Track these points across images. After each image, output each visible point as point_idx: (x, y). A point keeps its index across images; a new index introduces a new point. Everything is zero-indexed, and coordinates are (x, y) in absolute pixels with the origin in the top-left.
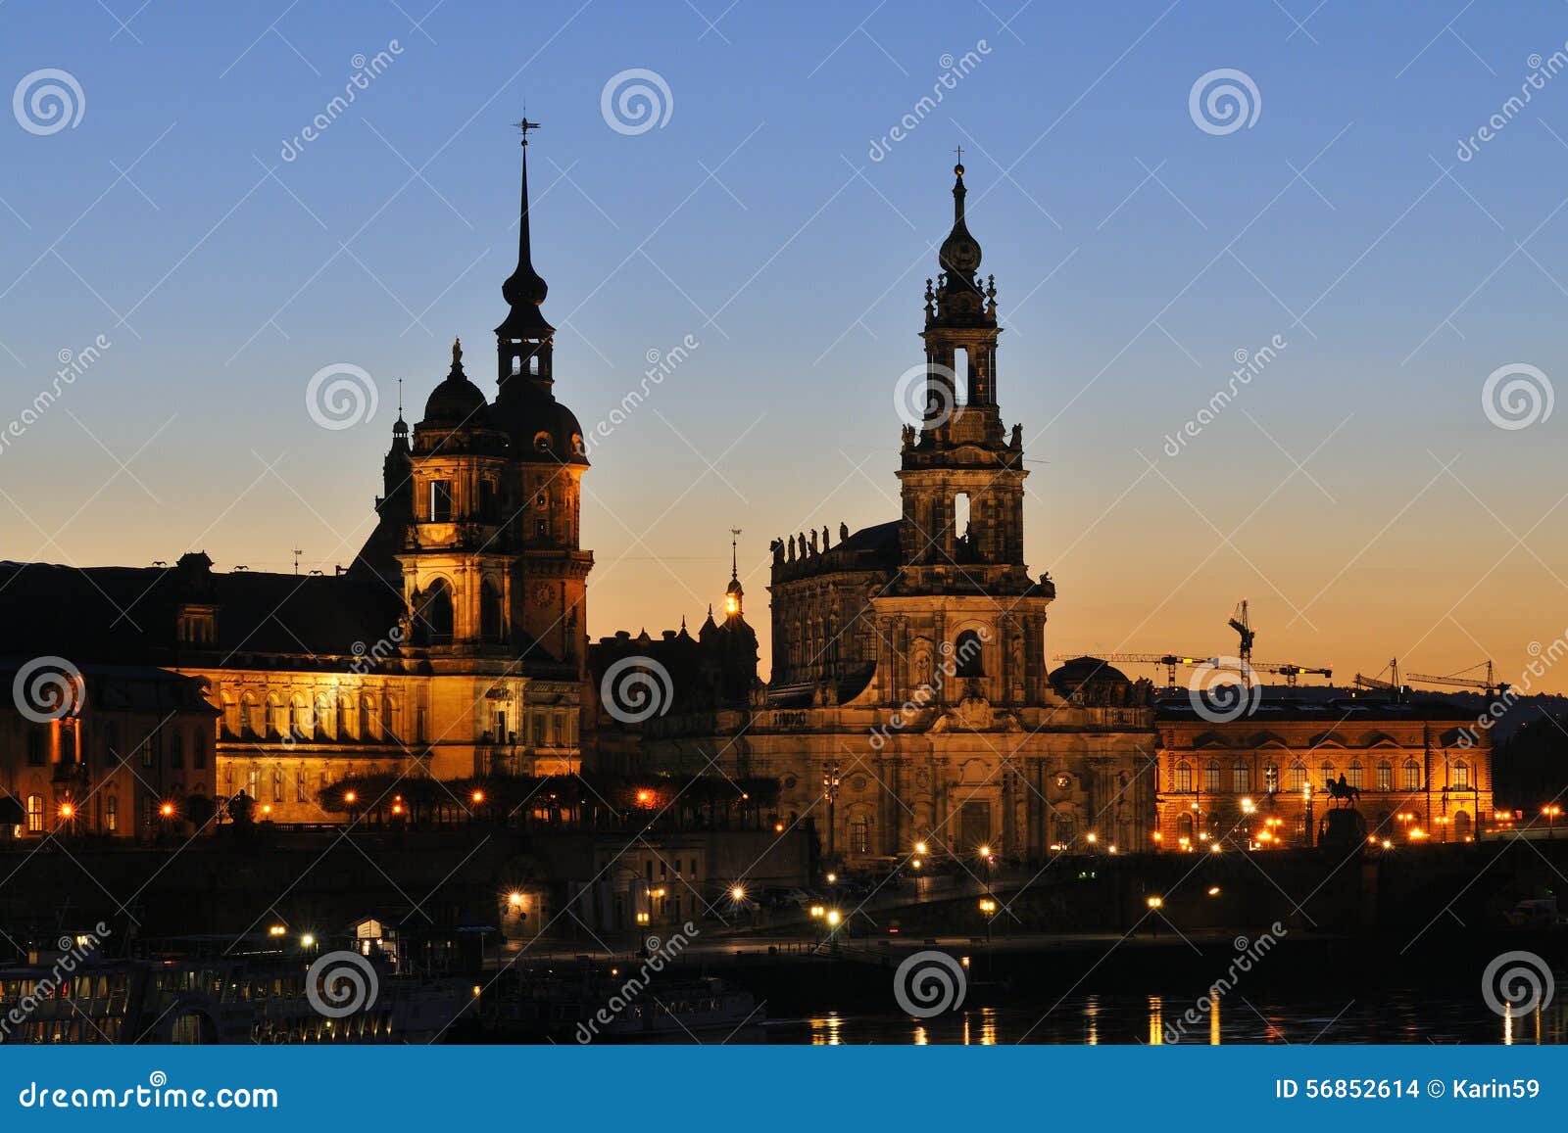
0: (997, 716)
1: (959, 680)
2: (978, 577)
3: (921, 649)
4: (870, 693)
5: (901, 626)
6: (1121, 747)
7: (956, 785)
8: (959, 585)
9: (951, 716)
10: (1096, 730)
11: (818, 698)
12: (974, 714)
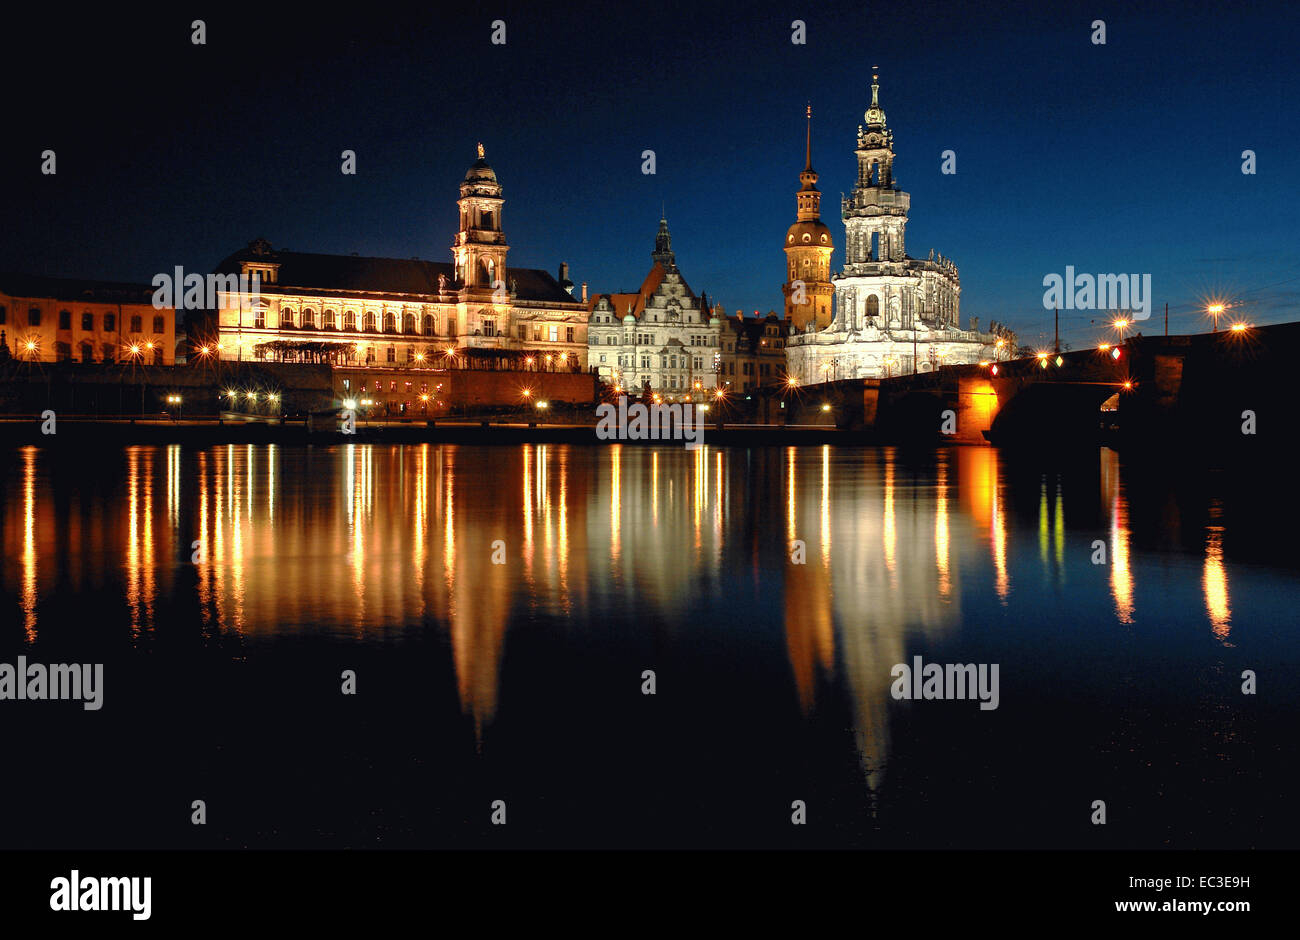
0: (881, 334)
1: (865, 318)
2: (875, 268)
3: (849, 303)
4: (833, 327)
5: (842, 294)
6: (958, 350)
7: (860, 367)
8: (866, 273)
9: (859, 335)
10: (938, 341)
11: (807, 329)
12: (870, 333)
